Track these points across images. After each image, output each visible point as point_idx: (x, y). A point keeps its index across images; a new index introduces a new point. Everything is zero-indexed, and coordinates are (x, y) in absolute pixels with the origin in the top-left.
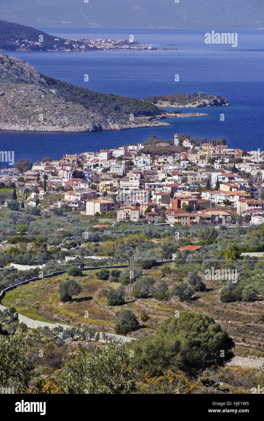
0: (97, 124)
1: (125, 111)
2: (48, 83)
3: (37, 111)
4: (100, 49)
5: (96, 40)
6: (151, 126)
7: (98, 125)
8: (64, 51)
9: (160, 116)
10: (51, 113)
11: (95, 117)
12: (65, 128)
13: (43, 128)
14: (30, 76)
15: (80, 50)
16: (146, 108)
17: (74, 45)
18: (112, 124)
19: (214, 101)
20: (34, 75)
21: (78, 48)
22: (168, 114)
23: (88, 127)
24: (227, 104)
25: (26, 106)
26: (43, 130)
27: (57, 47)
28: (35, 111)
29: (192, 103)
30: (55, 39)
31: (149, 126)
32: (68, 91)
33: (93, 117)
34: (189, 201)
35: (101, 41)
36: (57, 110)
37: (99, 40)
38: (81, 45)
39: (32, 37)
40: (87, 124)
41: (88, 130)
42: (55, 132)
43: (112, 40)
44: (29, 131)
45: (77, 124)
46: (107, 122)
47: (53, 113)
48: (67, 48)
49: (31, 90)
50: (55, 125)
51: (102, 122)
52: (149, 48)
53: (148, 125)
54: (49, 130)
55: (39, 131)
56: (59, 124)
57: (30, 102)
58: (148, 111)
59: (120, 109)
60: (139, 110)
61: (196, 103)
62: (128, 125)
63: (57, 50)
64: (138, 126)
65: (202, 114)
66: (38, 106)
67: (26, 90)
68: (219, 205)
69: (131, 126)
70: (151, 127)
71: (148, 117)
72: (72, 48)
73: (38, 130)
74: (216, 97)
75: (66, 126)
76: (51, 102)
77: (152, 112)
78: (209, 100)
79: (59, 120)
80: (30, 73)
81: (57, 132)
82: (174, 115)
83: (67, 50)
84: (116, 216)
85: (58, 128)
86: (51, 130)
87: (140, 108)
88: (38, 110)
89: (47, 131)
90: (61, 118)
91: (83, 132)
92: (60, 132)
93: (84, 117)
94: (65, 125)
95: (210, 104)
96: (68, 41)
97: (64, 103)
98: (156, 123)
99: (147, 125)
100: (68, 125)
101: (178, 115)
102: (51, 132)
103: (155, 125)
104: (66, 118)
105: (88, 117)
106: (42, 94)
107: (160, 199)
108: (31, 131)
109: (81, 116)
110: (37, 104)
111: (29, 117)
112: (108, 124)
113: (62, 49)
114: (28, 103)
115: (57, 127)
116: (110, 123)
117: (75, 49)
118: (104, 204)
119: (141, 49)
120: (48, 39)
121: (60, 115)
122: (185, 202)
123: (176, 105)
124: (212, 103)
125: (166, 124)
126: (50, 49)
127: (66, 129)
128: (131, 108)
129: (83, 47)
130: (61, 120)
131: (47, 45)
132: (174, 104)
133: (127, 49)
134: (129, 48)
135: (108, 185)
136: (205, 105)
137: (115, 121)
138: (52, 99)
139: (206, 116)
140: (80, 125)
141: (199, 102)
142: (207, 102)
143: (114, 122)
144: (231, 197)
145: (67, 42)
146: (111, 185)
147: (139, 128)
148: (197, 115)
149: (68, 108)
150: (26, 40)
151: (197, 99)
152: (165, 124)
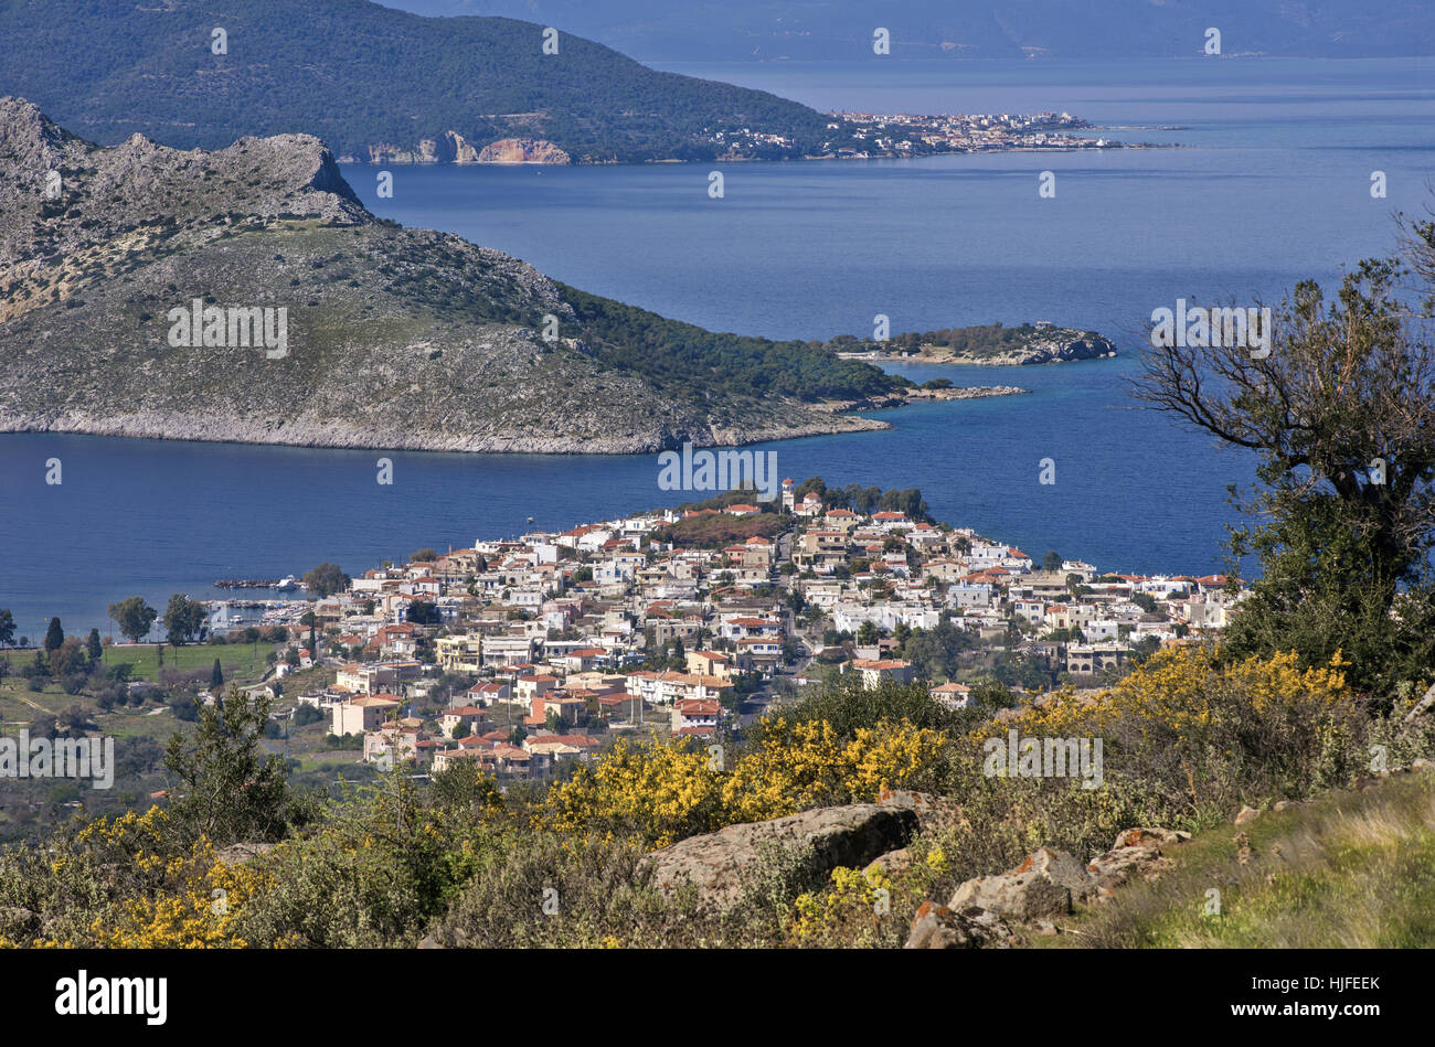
0: (674, 432)
1: (784, 387)
2: (580, 316)
3: (519, 398)
4: (956, 149)
5: (967, 119)
6: (834, 431)
7: (679, 432)
8: (850, 159)
9: (883, 399)
10: (555, 402)
11: (672, 412)
12: (586, 442)
13: (530, 444)
14: (531, 299)
15: (897, 154)
16: (844, 378)
17: (880, 141)
18: (719, 429)
19: (1072, 347)
20: (542, 294)
21: (892, 147)
22: (912, 392)
23: (648, 441)
24: (1112, 354)
25: (492, 385)
26: (530, 450)
27: (833, 148)
28: (514, 397)
29: (1011, 353)
30: (829, 126)
31: (828, 431)
32: (632, 335)
33: (667, 414)
34: (562, 705)
35: (981, 119)
36: (570, 395)
37: (973, 117)
38: (901, 141)
39: (763, 120)
40: (647, 430)
41: (649, 447)
42: (559, 454)
43: (1010, 118)
44: (494, 452)
45: (620, 431)
46: (704, 424)
47: (559, 403)
48: (859, 151)
49: (511, 342)
50: (561, 436)
51: (689, 425)
52: (1100, 143)
53: (824, 429)
54: (545, 451)
55: (519, 452)
56: (573, 433)
57: (504, 374)
58: (846, 386)
59: (768, 382)
60: (821, 383)
61: (1021, 353)
62: (766, 431)
63: (832, 156)
64: (794, 432)
65: (1008, 390)
66: (522, 385)
67: (498, 343)
68: (660, 709)
69: (775, 432)
70: (831, 433)
71: (846, 402)
72: (873, 150)
73: (516, 449)
74: (1082, 334)
75: (590, 439)
76: (558, 373)
77: (859, 388)
78: (1058, 344)
79: (573, 421)
80: (532, 289)
81: (564, 453)
82: (926, 392)
83: (860, 155)
84: (362, 745)
85: (568, 444)
86: (551, 450)
87: (824, 379)
88: (522, 396)
89: (539, 453)
90: (579, 417)
91: (634, 453)
92: (573, 453)
93: (641, 411)
94: (587, 434)
95: (1061, 355)
96: (865, 131)
97: (593, 376)
98: (850, 422)
99: (822, 430)
100: (597, 435)
101: (939, 395)
102: (550, 454)
103: (845, 429)
104: (591, 417)
105: (652, 413)
106: (539, 353)
107: (532, 692)
108: (498, 452)
109: (635, 410)
110: (520, 380)
111: (497, 413)
112: (708, 429)
113: (845, 154)
114: (499, 378)
115: (567, 439)
116: (713, 428)
117: (884, 153)
118: (372, 708)
119: (1076, 146)
120: (808, 124)
121: (577, 408)
122: (553, 705)
123: (967, 357)
124: (1068, 350)
125: (878, 423)
126: (813, 152)
127: (590, 447)
128: (800, 378)
129: (906, 145)
130: (580, 422)
131: (803, 144)
132: (962, 355)
133: (1036, 146)
134: (1043, 145)
135: (455, 647)
136: (1047, 357)
137: (728, 421)
138: (562, 363)
139: (1018, 393)
140: (628, 436)
141: (1030, 349)
142: (1053, 348)
143: (726, 424)
144: (689, 689)
145: (861, 133)
146: (463, 646)
147: (798, 437)
148: (997, 390)
149: (603, 388)
150: (747, 131)
151: (1027, 342)
152: (876, 425)
